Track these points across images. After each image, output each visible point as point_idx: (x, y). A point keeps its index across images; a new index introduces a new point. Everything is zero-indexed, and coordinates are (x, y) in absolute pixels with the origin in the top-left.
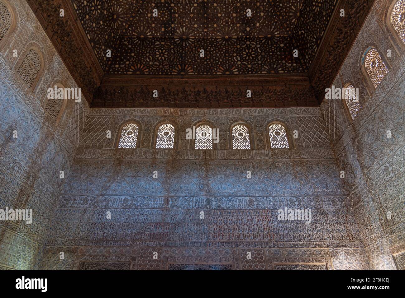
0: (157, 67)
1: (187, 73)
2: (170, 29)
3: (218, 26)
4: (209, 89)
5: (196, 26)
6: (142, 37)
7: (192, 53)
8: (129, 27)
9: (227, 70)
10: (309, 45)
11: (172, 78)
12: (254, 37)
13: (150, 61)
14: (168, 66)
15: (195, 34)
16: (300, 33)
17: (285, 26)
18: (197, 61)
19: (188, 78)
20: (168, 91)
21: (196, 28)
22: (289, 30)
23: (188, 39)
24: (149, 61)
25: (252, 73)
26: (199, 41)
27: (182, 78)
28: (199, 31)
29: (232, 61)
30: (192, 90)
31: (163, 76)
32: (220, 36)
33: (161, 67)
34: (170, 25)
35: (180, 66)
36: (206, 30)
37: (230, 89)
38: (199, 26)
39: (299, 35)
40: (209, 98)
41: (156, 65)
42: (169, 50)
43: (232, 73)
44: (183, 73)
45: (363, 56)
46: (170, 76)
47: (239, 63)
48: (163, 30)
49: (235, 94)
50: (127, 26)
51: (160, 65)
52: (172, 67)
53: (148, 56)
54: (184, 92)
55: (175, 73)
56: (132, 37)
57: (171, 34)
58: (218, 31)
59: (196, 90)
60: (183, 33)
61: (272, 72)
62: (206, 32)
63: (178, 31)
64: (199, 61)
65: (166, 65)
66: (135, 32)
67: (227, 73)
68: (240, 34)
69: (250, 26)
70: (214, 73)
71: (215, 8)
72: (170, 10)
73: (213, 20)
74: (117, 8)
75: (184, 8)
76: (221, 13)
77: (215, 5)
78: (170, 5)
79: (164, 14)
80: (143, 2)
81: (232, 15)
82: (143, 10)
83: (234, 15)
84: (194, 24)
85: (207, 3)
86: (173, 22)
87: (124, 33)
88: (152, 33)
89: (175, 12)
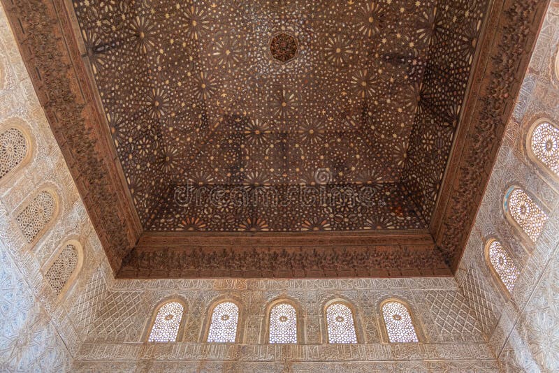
0: (217, 221)
1: (259, 230)
2: (238, 173)
3: (301, 170)
4: (290, 251)
5: (272, 170)
6: (201, 183)
8: (184, 173)
9: (315, 225)
10: (424, 192)
11: (238, 236)
12: (349, 184)
13: (209, 214)
14: (234, 220)
15: (270, 180)
16: (410, 177)
17: (390, 170)
18: (273, 213)
19: (261, 235)
20: (231, 254)
21: (273, 173)
22: (396, 176)
24: (207, 213)
25: (350, 229)
27: (252, 236)
28: (276, 176)
29: (321, 214)
30: (267, 252)
31: (225, 233)
32: (304, 182)
33: (223, 221)
34: (238, 170)
35: (250, 219)
36: (285, 176)
37: (320, 251)
38: (276, 170)
39: (409, 181)
40: (291, 263)
41: (217, 218)
43: (322, 229)
44: (253, 229)
45: (505, 200)
46: (235, 233)
47: (332, 216)
48: (229, 175)
49: (328, 257)
50: (182, 170)
51: (222, 218)
52: (239, 221)
53: (207, 208)
54: (255, 256)
55: (243, 230)
57: (238, 181)
58: (302, 176)
59: (272, 252)
60: (255, 179)
61: (379, 227)
62: (286, 178)
63: (248, 176)
64: (276, 213)
65: (231, 219)
66: (191, 178)
67: (316, 229)
69: (343, 170)
70: (298, 229)
71: (297, 149)
72: (239, 152)
73: (294, 163)
74: (171, 149)
75: (257, 150)
76: (304, 155)
77: (297, 146)
78: (239, 146)
79: (232, 156)
80: (205, 143)
81: (319, 158)
82: (204, 152)
83: (322, 157)
84: (270, 168)
85: (287, 144)
86: (242, 166)
87: (178, 179)
88: (215, 179)
89: (245, 155)
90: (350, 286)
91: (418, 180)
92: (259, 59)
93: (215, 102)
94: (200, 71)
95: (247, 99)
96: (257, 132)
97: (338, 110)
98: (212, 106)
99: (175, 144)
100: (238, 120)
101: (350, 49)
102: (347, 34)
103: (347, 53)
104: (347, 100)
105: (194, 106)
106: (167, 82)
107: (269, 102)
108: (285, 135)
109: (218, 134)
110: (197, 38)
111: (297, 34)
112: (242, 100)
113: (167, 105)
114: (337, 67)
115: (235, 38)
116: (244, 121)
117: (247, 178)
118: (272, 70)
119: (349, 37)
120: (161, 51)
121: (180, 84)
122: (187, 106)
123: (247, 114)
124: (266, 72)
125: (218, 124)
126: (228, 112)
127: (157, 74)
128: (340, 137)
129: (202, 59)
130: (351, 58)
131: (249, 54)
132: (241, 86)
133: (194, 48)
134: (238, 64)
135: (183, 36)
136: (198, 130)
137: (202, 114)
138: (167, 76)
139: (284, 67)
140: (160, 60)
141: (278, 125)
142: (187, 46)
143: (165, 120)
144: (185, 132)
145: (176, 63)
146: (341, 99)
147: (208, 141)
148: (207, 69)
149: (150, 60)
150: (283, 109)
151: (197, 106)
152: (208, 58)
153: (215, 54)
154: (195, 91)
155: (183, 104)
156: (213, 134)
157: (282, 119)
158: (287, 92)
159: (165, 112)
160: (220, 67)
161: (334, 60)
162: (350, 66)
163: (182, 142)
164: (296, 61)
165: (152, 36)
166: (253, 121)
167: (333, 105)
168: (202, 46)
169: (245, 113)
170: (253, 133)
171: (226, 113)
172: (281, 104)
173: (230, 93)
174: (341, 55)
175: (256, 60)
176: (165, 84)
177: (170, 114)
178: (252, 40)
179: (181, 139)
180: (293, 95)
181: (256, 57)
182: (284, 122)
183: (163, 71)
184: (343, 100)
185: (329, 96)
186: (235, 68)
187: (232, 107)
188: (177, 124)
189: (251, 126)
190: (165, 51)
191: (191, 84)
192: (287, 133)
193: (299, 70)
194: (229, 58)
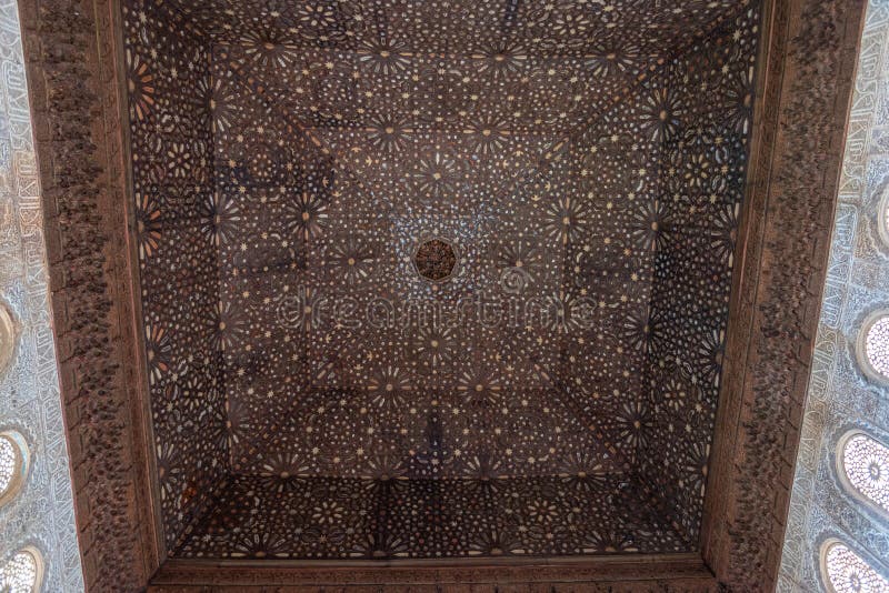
0: (151, 146)
1: (141, 240)
2: (235, 182)
3: (245, 300)
4: (112, 318)
5: (244, 247)
6: (213, 105)
7: (188, 244)
8: (232, 70)
9: (157, 350)
11: (128, 197)
12: (223, 391)
13: (163, 126)
14: (156, 181)
15: (226, 246)
17: (251, 452)
18: (172, 262)
19: (132, 245)
20: (94, 186)
21: (239, 249)
22: (242, 464)
23: (214, 228)
24: (164, 121)
25: (155, 421)
26: (213, 259)
27: (129, 227)
28: (233, 255)
29: (177, 356)
30: (105, 266)
31: (130, 166)
32: (224, 309)
33: (152, 159)
34: (242, 182)
35: (159, 217)
36: (235, 272)
37: (118, 379)
38: (244, 255)
39: (242, 493)
40: (86, 323)
41: (156, 144)
42: (191, 182)
43: (152, 366)
44: (141, 226)
46: (131, 189)
47: (175, 377)
48: (232, 164)
49: (105, 400)
50: (236, 67)
51: (157, 155)
52: (154, 194)
53: (173, 121)
54: (93, 241)
55: (138, 203)
56: (209, 74)
57: (222, 183)
58: (235, 304)
59: (106, 278)
60: (225, 216)
61: (162, 471)
62: (231, 275)
63: (232, 202)
64: (173, 267)
65: (157, 175)
66: (223, 85)
67: (151, 355)
68: (230, 357)
69: (247, 374)
70: (147, 319)
71: (280, 289)
72: (272, 184)
73: (257, 287)
74: (290, 57)
75: (278, 218)
76: (272, 302)
77: (286, 288)
78: (283, 182)
79: (265, 169)
80: (285, 118)
81: (267, 329)
82: (271, 114)
83: (268, 334)
84: (248, 244)
85: (288, 270)
86: (249, 189)
87: (218, 56)
88: (222, 134)
89: (269, 195)
90: (54, 466)
91: (254, 511)
92: (420, 221)
93: (359, 145)
94: (415, 130)
95: (359, 199)
96: (306, 216)
97: (341, 349)
98: (352, 139)
99: (297, 66)
100: (325, 182)
101: (439, 362)
102: (458, 354)
103: (432, 357)
104: (360, 361)
105: (361, 111)
106: (416, 78)
107: (356, 236)
108: (302, 266)
109: (301, 143)
110: (465, 132)
111: (455, 280)
112: (358, 190)
113: (378, 69)
114: (410, 344)
115: (456, 189)
116: (324, 192)
117: (228, 199)
118: (403, 241)
119: (455, 358)
120: (466, 80)
121: (406, 96)
122: (365, 100)
123: (336, 199)
124: (400, 231)
125: (318, 144)
126: (339, 165)
127: (435, 66)
128: (300, 358)
129: (433, 135)
130: (426, 364)
131: (430, 208)
132: (381, 189)
133: (453, 126)
134: (416, 189)
135: (475, 114)
136: (314, 109)
137: (342, 121)
138: (425, 79)
139: (407, 259)
140: (454, 76)
141: (318, 254)
142: (460, 116)
143: (351, 61)
144: (317, 88)
145: (440, 97)
146: (360, 351)
147: (290, 122)
148: (416, 141)
149: (459, 61)
150: (344, 260)
151: (359, 115)
152: (434, 145)
153: (438, 156)
154: (385, 116)
155: (369, 94)
156: (300, 134)
157: (328, 259)
158: (369, 265)
159: (365, 62)
160: (417, 162)
161: (420, 337)
162: (414, 364)
163: (298, 79)
164: (415, 279)
165: (493, 73)
166: (324, 208)
167: (349, 340)
168: (452, 139)
169: (337, 195)
170: (304, 207)
171: (337, 161)
172: (352, 256)
173: (372, 172)
174: (429, 348)
175: (418, 216)
176: (413, 73)
177: (359, 70)
178: (449, 214)
179: (305, 78)
180: (365, 275)
181: (423, 217)
182: (323, 263)
183: (435, 74)
184: (359, 356)
185: (363, 332)
186: (411, 185)
187: (347, 172)
188: (336, 77)
189: (316, 205)
190: (464, 85)
191: (400, 112)
192: (305, 268)
193: (402, 282)
194: (428, 176)
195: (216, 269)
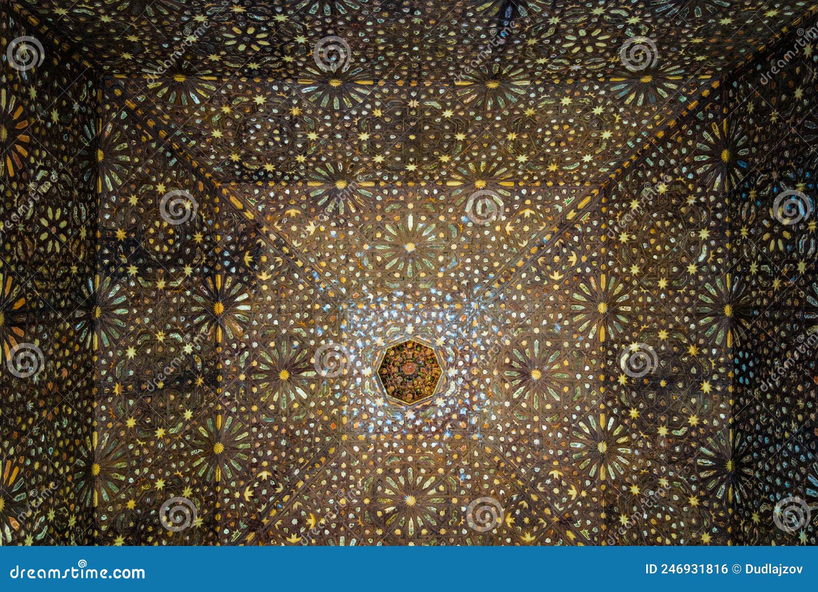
2: (124, 260)
3: (130, 431)
5: (131, 353)
6: (100, 155)
7: (57, 346)
8: (127, 109)
14: (23, 257)
15: (106, 350)
21: (124, 356)
23: (92, 325)
26: (88, 369)
28: (116, 365)
32: (100, 443)
33: (21, 227)
34: (133, 260)
35: (24, 306)
36: (117, 390)
38: (131, 364)
42: (67, 259)
48: (121, 234)
50: (133, 106)
51: (27, 223)
52: (19, 275)
56: (98, 116)
57: (106, 261)
58: (115, 437)
60: (108, 309)
62: (111, 394)
63: (117, 288)
65: (25, 250)
66: (115, 130)
68: (104, 518)
71: (179, 415)
72: (174, 263)
73: (147, 412)
74: (206, 91)
75: (180, 310)
76: (167, 436)
77: (188, 415)
78: (188, 260)
79: (165, 242)
80: (195, 171)
81: (158, 477)
82: (175, 167)
83: (160, 484)
84: (137, 348)
85: (191, 388)
86: (142, 272)
87: (111, 92)
88: (110, 194)
89: (168, 278)
92: (386, 314)
93: (298, 205)
94: (377, 182)
95: (296, 283)
96: (219, 308)
97: (268, 510)
98: (288, 197)
99: (216, 102)
100: (248, 259)
101: (418, 529)
102: (448, 516)
103: (406, 523)
104: (295, 530)
105: (301, 158)
106: (378, 113)
107: (291, 338)
108: (212, 381)
109: (215, 205)
110: (449, 184)
111: (440, 402)
112: (294, 269)
113: (325, 102)
114: (373, 501)
115: (439, 265)
116: (246, 273)
117: (113, 284)
118: (359, 343)
119: (442, 522)
120: (448, 114)
121: (364, 137)
122: (307, 144)
123: (262, 282)
124: (355, 329)
125: (239, 206)
126: (267, 234)
127: (404, 97)
128: (206, 524)
129: (404, 190)
130: (398, 532)
131: (400, 294)
132: (328, 268)
133: (432, 176)
134: (380, 266)
135: (463, 159)
136: (235, 158)
137: (274, 173)
138: (391, 114)
139: (367, 371)
140: (432, 109)
141: (236, 364)
142: (441, 163)
143: (288, 93)
144: (241, 129)
145: (412, 137)
146: (296, 514)
147: (201, 177)
148: (379, 198)
149: (437, 90)
150: (272, 375)
151: (298, 164)
152: (404, 203)
153: (410, 219)
154: (335, 165)
155: (313, 136)
156: (214, 192)
157: (251, 371)
158: (311, 381)
159: (308, 95)
160: (380, 227)
161: (387, 491)
162: (380, 532)
163: (216, 119)
164: (380, 402)
165: (484, 104)
166: (245, 296)
167: (280, 497)
168: (431, 194)
169: (264, 277)
170: (216, 296)
171: (265, 229)
172: (285, 367)
173: (319, 239)
174: (402, 508)
175: (383, 306)
176: (374, 107)
177: (299, 105)
178: (429, 302)
179: (225, 117)
180: (304, 395)
181: (390, 307)
182: (242, 377)
183: (404, 108)
184: (295, 522)
185: (300, 484)
186: (372, 261)
187: (279, 244)
188: (268, 113)
189: (233, 292)
190: (445, 121)
191: (356, 159)
192: (217, 385)
193: (359, 406)
194: (397, 247)
195: (91, 384)
